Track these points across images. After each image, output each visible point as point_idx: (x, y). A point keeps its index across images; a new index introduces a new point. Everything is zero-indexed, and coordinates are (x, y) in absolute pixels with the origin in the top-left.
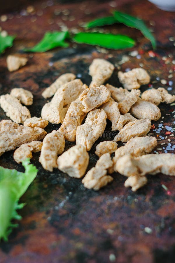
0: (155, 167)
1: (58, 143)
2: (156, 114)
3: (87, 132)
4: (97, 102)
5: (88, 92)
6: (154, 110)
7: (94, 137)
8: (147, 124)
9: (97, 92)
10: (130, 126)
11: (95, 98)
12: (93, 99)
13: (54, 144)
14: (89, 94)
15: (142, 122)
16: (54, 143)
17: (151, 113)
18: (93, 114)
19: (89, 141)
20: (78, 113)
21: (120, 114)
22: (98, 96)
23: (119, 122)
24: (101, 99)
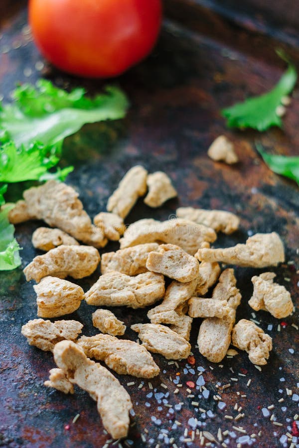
0: (91, 389)
1: (73, 264)
2: (208, 352)
3: (112, 286)
4: (166, 269)
5: (172, 249)
6: (213, 346)
7: (110, 298)
8: (176, 348)
9: (183, 260)
10: (159, 330)
11: (170, 263)
12: (166, 262)
13: (67, 261)
14: (169, 253)
15: (177, 340)
16: (67, 258)
17: (206, 345)
18: (150, 277)
19: (97, 294)
20: (137, 260)
21: (174, 309)
22: (178, 265)
23: (160, 314)
24: (175, 271)
